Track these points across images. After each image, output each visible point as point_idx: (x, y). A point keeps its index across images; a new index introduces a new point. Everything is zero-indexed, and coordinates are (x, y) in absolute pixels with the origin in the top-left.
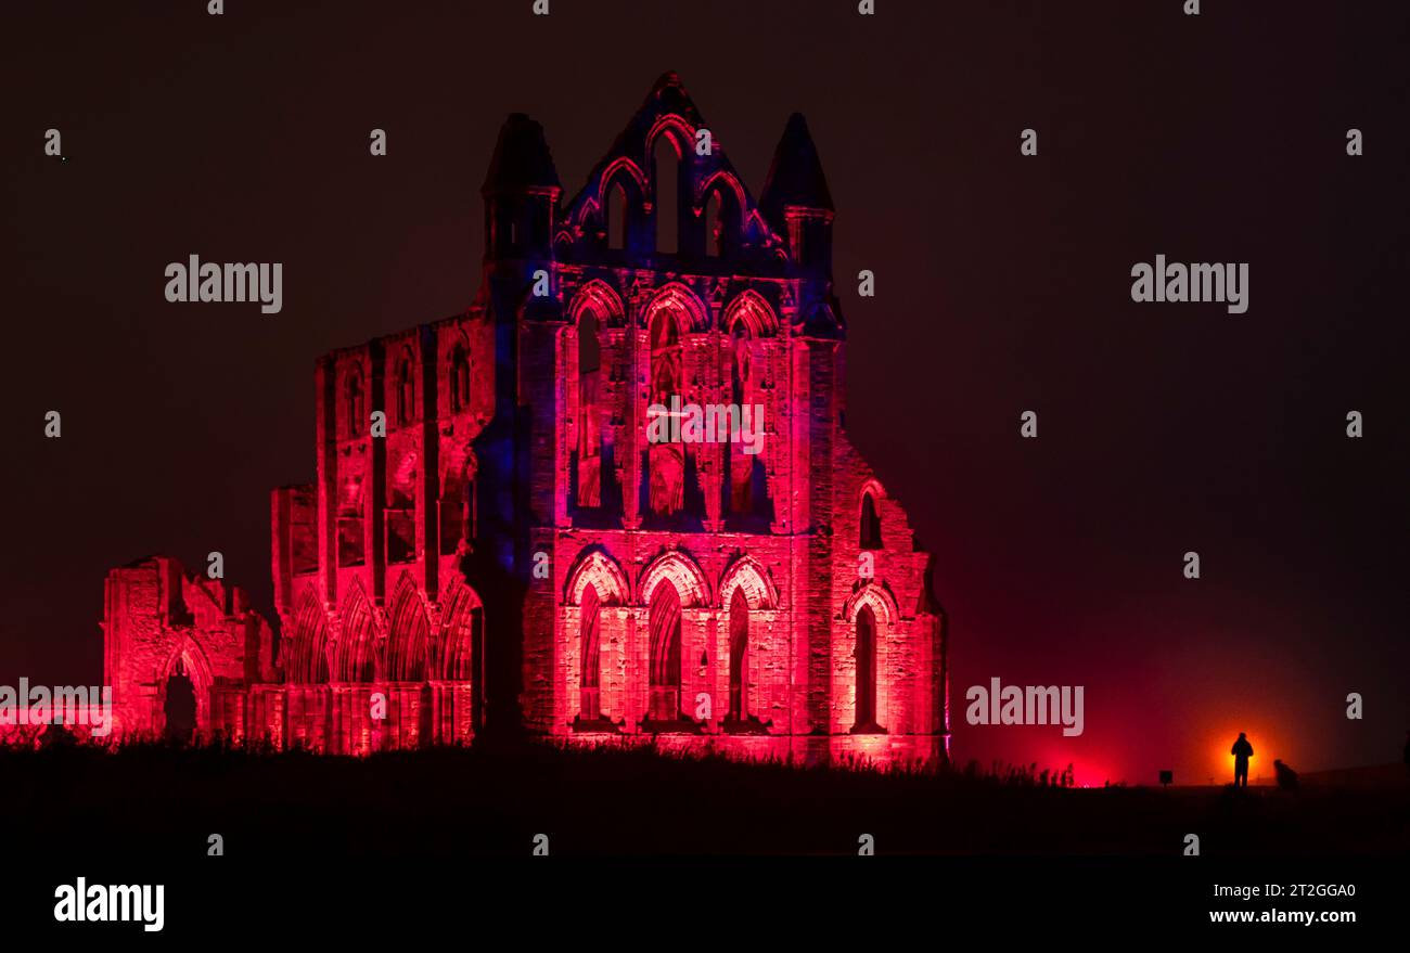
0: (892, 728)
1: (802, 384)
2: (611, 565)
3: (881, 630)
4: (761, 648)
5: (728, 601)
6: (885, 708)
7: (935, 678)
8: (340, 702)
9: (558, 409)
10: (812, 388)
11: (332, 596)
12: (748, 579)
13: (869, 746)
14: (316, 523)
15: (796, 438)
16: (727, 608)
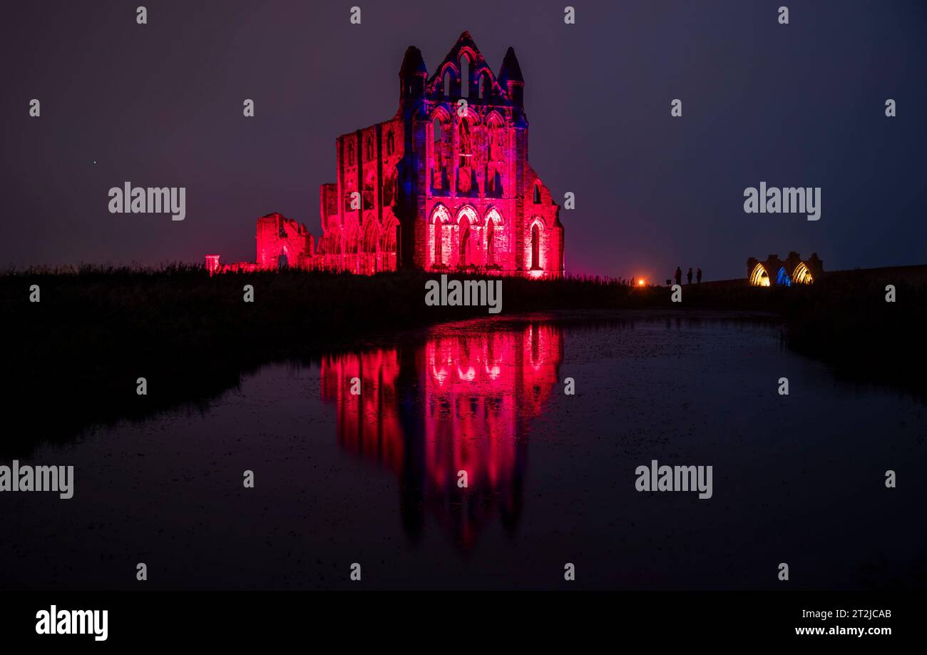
0: (545, 268)
1: (513, 144)
2: (446, 209)
3: (541, 233)
4: (499, 240)
5: (487, 223)
6: (542, 262)
7: (560, 250)
8: (346, 261)
9: (427, 153)
10: (517, 146)
11: (343, 223)
12: (494, 215)
13: (537, 274)
14: (337, 197)
15: (511, 163)
16: (486, 225)
